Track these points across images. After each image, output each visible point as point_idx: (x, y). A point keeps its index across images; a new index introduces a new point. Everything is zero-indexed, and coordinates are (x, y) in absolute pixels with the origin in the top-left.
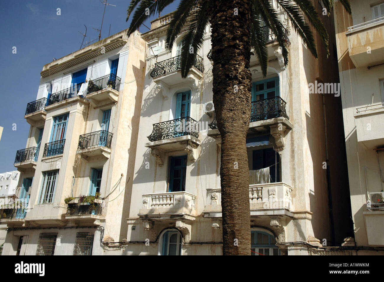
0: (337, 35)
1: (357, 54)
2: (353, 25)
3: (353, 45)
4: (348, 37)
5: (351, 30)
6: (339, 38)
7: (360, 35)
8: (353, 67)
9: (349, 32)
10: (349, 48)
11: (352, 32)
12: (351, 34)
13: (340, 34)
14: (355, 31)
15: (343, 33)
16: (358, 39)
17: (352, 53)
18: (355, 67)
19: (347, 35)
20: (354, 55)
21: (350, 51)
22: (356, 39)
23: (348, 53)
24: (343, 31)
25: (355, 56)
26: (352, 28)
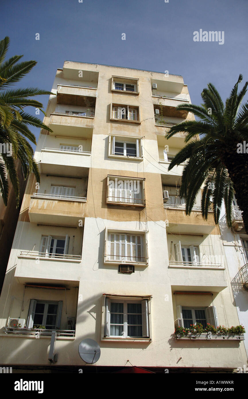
0: (25, 195)
1: (34, 213)
2: (38, 192)
3: (33, 206)
4: (32, 199)
5: (35, 195)
6: (26, 197)
7: (39, 200)
8: (28, 220)
9: (33, 196)
10: (30, 207)
11: (35, 197)
12: (34, 198)
13: (27, 195)
14: (37, 197)
15: (29, 195)
16: (37, 203)
17: (30, 211)
18: (29, 222)
19: (32, 198)
20: (31, 212)
21: (30, 209)
22: (36, 203)
23: (28, 210)
24: (29, 194)
25: (32, 214)
26: (36, 194)
